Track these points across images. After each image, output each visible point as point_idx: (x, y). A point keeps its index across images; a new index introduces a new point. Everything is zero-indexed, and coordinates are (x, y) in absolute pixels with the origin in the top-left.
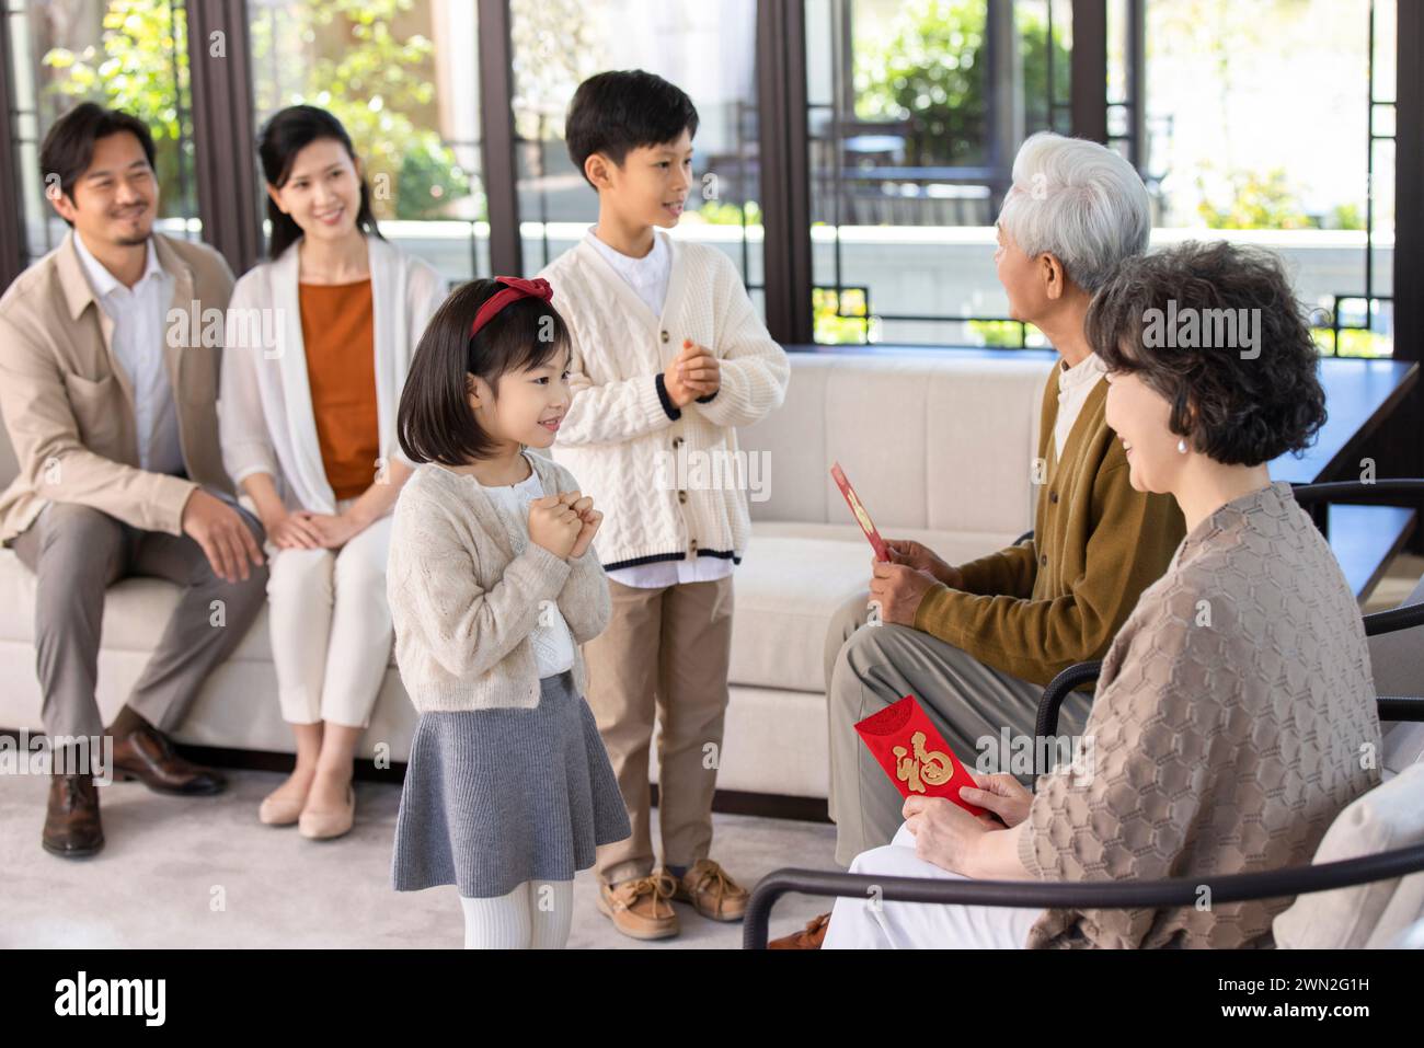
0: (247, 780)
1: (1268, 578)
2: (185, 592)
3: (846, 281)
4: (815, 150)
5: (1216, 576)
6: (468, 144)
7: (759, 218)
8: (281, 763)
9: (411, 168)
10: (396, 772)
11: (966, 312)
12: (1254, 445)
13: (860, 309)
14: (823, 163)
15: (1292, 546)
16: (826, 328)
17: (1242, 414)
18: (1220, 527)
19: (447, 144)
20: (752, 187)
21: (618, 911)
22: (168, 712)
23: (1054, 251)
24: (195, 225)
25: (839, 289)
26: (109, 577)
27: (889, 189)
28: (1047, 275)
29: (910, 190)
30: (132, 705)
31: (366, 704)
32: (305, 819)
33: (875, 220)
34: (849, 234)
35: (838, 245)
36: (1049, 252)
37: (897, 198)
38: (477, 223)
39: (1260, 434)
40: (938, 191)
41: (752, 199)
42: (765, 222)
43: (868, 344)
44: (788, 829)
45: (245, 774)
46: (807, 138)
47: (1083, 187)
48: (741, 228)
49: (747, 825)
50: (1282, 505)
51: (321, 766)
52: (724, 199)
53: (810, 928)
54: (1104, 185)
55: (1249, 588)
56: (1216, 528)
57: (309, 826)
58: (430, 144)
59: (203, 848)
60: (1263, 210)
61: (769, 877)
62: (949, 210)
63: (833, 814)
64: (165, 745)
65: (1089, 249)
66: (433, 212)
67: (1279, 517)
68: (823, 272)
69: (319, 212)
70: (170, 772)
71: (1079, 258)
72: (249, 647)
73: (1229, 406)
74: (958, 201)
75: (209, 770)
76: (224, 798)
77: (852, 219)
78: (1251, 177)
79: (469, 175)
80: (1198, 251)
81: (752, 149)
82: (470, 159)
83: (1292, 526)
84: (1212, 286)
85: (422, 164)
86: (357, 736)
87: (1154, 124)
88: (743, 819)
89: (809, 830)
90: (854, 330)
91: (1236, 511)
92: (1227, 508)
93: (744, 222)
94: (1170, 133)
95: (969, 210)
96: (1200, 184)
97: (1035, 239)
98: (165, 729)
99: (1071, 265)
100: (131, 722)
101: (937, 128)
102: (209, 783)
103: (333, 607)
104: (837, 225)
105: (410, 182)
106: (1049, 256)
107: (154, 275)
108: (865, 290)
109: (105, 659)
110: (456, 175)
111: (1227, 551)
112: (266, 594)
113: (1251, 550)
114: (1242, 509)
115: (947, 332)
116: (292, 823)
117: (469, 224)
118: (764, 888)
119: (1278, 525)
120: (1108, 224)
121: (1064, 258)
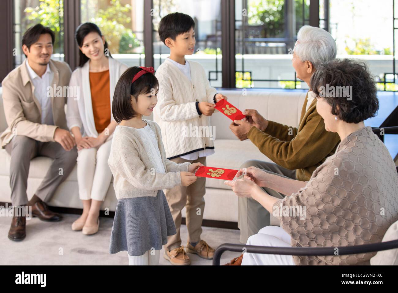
0: (68, 217)
1: (363, 155)
2: (54, 161)
3: (245, 70)
4: (237, 33)
5: (348, 155)
6: (140, 32)
7: (221, 52)
8: (78, 212)
9: (124, 39)
10: (112, 214)
11: (279, 78)
12: (356, 117)
13: (249, 78)
14: (239, 37)
15: (371, 145)
16: (239, 83)
17: (352, 109)
18: (349, 141)
19: (134, 32)
20: (219, 44)
21: (172, 258)
22: (47, 196)
23: (310, 60)
24: (63, 56)
25: (243, 72)
26: (32, 156)
27: (257, 44)
28: (308, 66)
29: (263, 44)
30: (36, 194)
31: (104, 194)
32: (84, 229)
33: (253, 53)
34: (246, 57)
35: (243, 60)
36: (308, 60)
37: (259, 47)
38: (141, 55)
39: (358, 114)
40: (271, 45)
41: (219, 47)
42: (223, 54)
43: (251, 88)
44: (226, 231)
45: (68, 215)
46: (235, 30)
47: (318, 42)
48: (216, 55)
49: (214, 230)
50: (368, 133)
51: (90, 213)
52: (211, 47)
53: (232, 262)
54: (324, 41)
55: (358, 158)
56: (348, 141)
57: (85, 231)
58: (129, 32)
59: (54, 237)
60: (364, 49)
61: (220, 246)
62: (274, 50)
63: (239, 227)
64: (45, 206)
65: (320, 60)
66: (129, 51)
67: (367, 137)
68: (239, 67)
69: (92, 53)
70: (46, 214)
71: (317, 62)
72: (71, 177)
73: (347, 106)
74: (277, 47)
75: (58, 214)
76: (61, 222)
77: (247, 53)
78: (360, 40)
79: (140, 41)
80: (339, 62)
81: (219, 33)
82: (140, 36)
83: (371, 139)
84: (342, 72)
85: (127, 38)
86: (101, 204)
87: (332, 26)
88: (213, 228)
89: (232, 232)
90: (248, 84)
91: (354, 135)
92: (351, 135)
93: (217, 53)
94: (336, 28)
95: (280, 50)
96: (345, 42)
97: (305, 57)
98: (45, 201)
99: (314, 64)
100: (36, 200)
101: (271, 27)
102: (57, 218)
103: (96, 165)
104: (243, 54)
105: (123, 43)
106: (308, 61)
107: (48, 72)
108: (251, 73)
109: (30, 180)
110: (136, 41)
111: (351, 148)
112: (76, 162)
113: (358, 147)
114: (356, 135)
115: (274, 84)
116: (80, 230)
117: (139, 55)
118: (219, 249)
119: (367, 139)
120: (325, 53)
121: (313, 62)
